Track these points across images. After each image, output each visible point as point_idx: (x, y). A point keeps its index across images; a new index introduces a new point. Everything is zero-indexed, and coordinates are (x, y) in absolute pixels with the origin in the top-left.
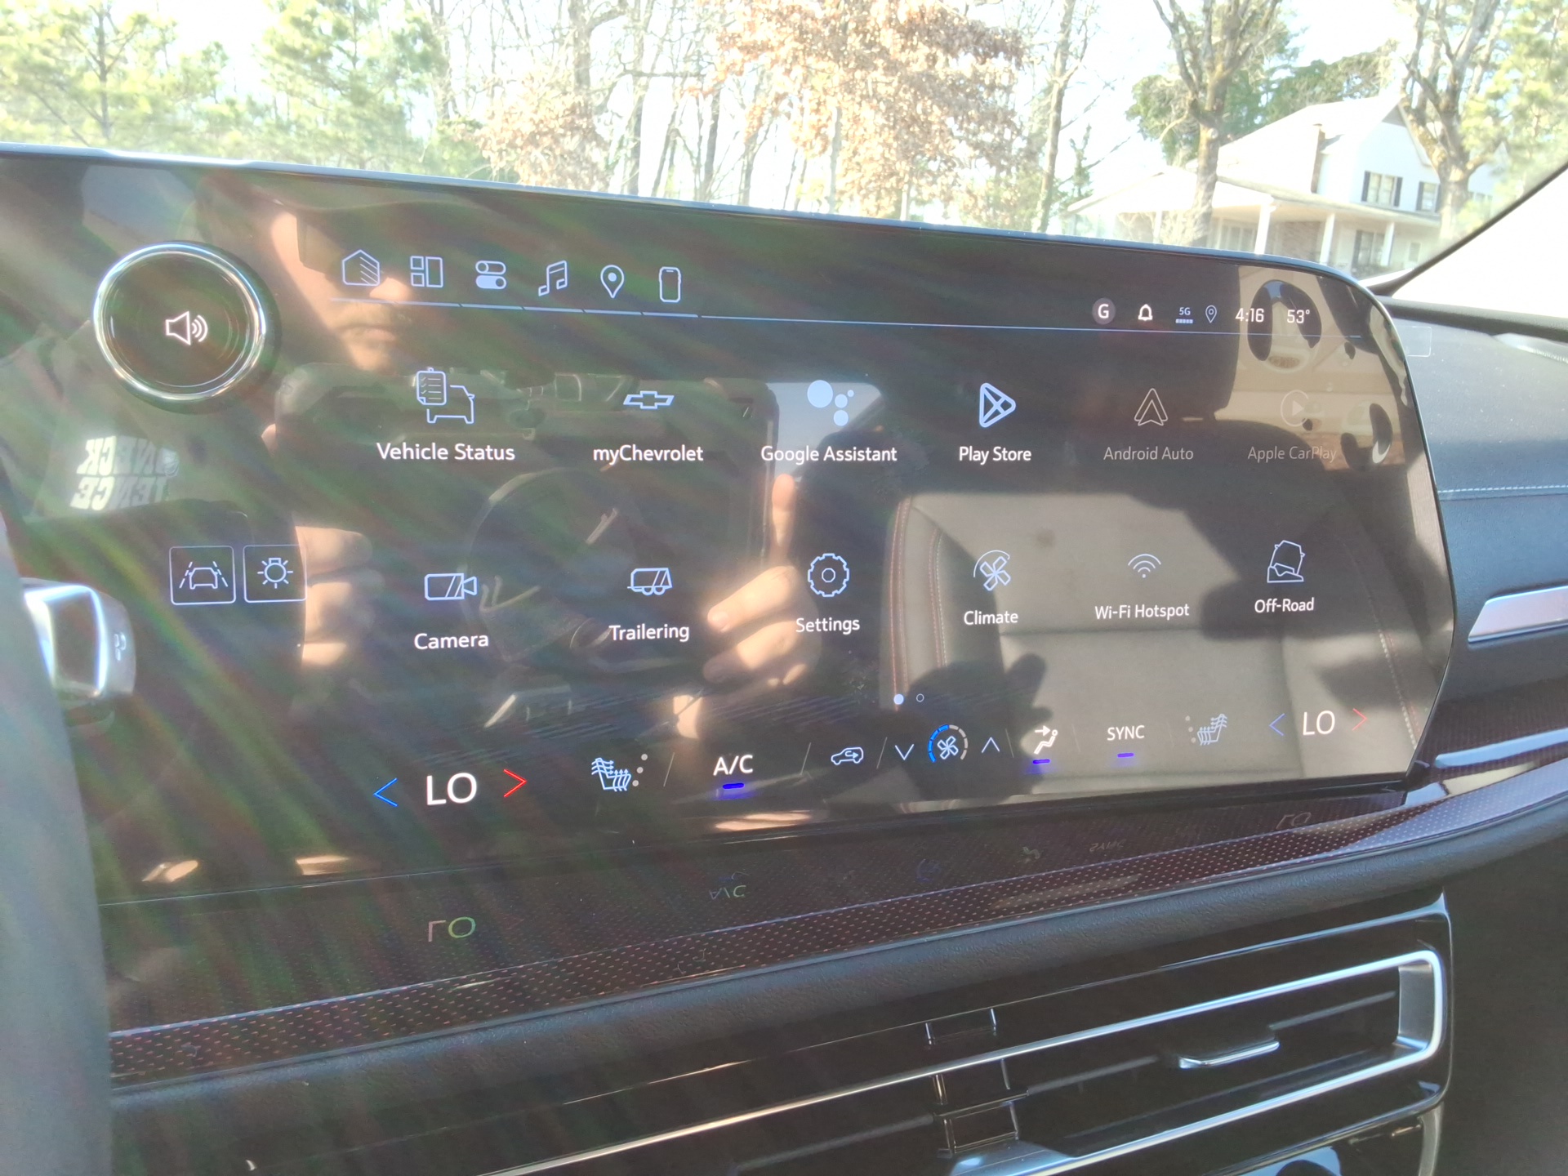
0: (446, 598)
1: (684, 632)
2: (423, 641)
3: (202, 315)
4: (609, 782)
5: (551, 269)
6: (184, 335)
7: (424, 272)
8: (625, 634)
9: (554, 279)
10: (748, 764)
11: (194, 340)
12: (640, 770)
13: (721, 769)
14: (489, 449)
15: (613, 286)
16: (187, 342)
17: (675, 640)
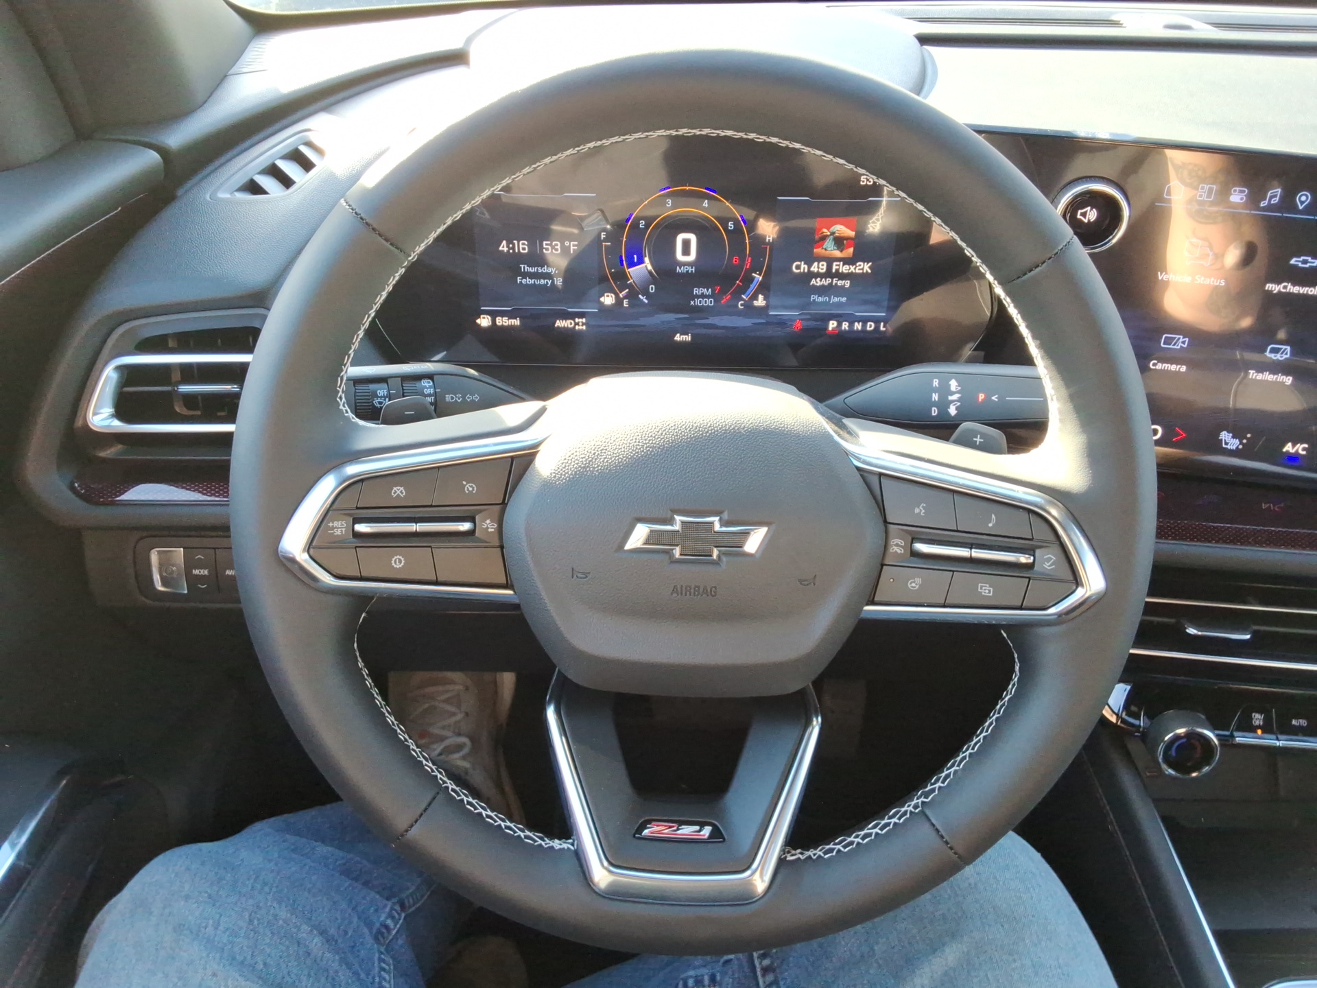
0: (1171, 346)
1: (1289, 379)
2: (1155, 365)
3: (1096, 209)
4: (1226, 444)
5: (1271, 193)
6: (1085, 217)
7: (1205, 192)
8: (1256, 376)
9: (1271, 197)
10: (1304, 449)
11: (1089, 220)
12: (1245, 441)
13: (1288, 449)
14: (1212, 279)
15: (1302, 203)
16: (1086, 221)
17: (1283, 383)
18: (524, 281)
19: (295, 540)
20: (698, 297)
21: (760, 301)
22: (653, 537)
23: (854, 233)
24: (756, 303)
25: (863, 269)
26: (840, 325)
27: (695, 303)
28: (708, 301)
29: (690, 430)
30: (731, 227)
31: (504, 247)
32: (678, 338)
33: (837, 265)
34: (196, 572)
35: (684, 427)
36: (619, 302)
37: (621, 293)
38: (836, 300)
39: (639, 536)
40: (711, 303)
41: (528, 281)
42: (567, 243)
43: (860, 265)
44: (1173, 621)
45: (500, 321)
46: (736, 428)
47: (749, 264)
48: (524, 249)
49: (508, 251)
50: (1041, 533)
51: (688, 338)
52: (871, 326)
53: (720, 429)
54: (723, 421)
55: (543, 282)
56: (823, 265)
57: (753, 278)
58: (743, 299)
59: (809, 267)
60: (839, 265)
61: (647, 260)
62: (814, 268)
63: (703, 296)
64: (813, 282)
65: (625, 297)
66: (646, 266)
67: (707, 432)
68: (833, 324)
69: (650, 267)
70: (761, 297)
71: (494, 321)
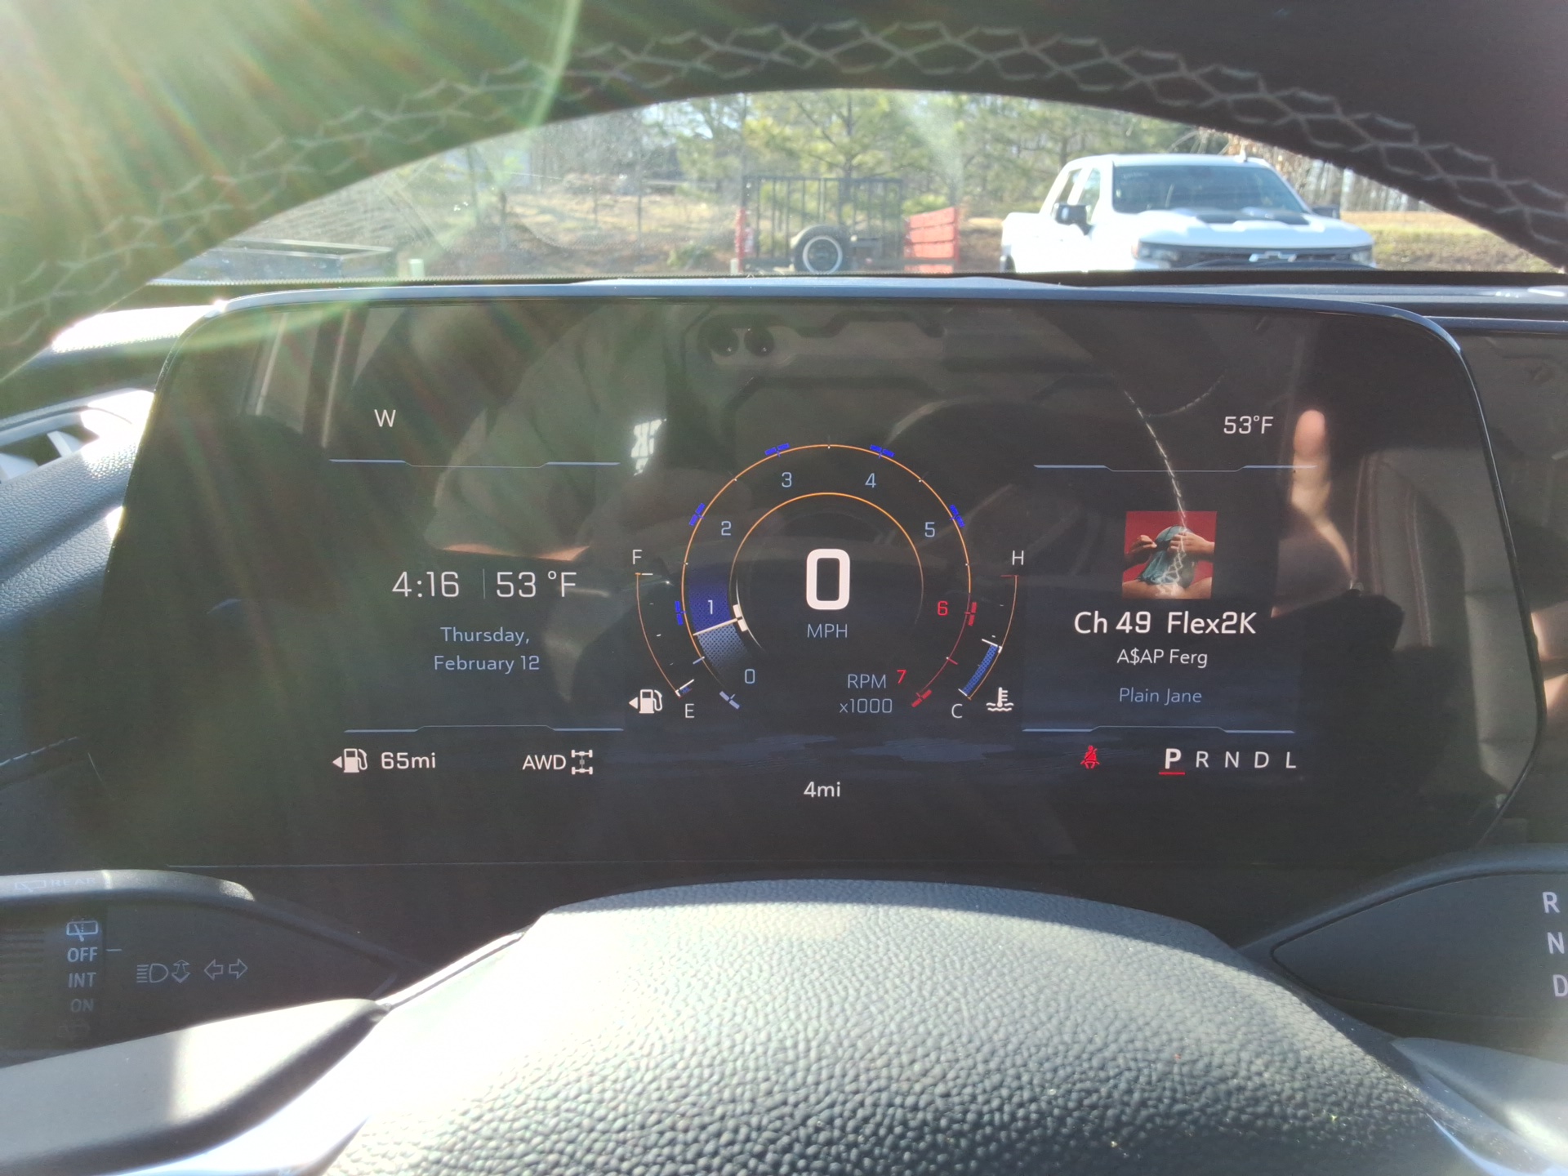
18: (449, 664)
20: (856, 693)
21: (1001, 703)
23: (1213, 544)
24: (992, 707)
25: (1237, 626)
26: (1189, 756)
27: (849, 708)
28: (881, 703)
29: (895, 1147)
30: (930, 532)
31: (402, 585)
32: (811, 790)
33: (1175, 618)
35: (868, 1129)
36: (672, 706)
37: (677, 688)
38: (1178, 698)
40: (887, 708)
41: (461, 664)
42: (551, 576)
43: (1230, 618)
45: (386, 760)
46: (1087, 1129)
47: (972, 617)
48: (450, 589)
49: (412, 595)
51: (834, 791)
52: (1262, 760)
53: (1022, 1133)
54: (1026, 1095)
55: (494, 665)
56: (1143, 618)
57: (984, 649)
58: (961, 698)
59: (1112, 625)
60: (1181, 618)
61: (737, 609)
62: (1124, 625)
63: (867, 691)
64: (1123, 656)
65: (686, 697)
66: (736, 625)
67: (970, 1153)
68: (1173, 755)
69: (744, 626)
70: (1002, 693)
71: (374, 760)
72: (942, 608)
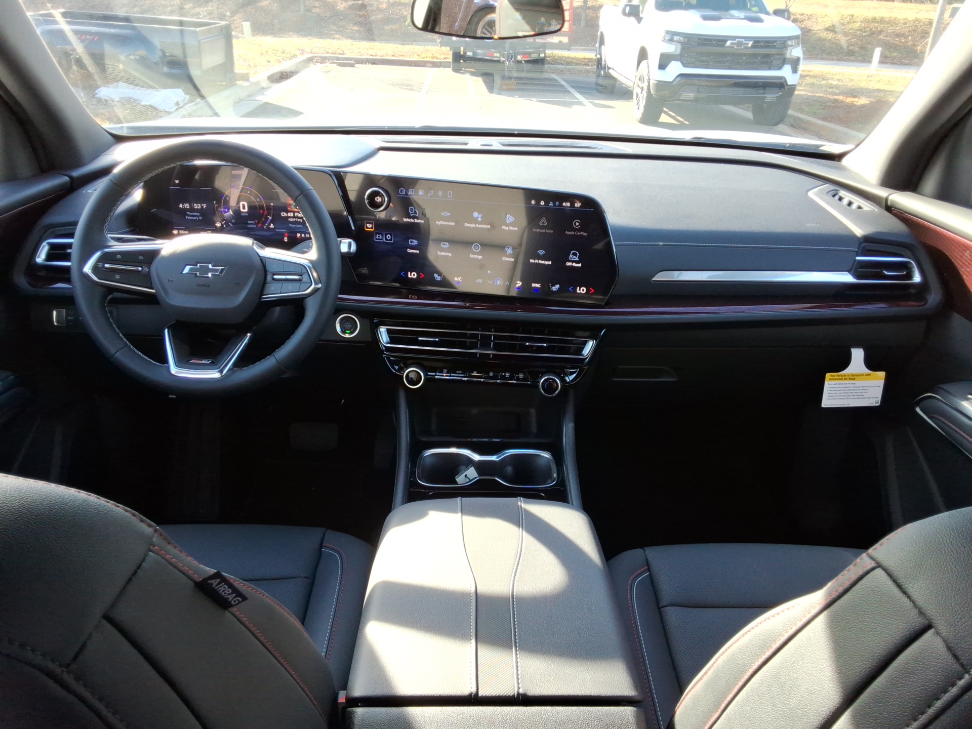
0: (413, 244)
3: (381, 197)
7: (411, 191)
8: (440, 254)
9: (431, 193)
10: (460, 279)
13: (456, 279)
15: (440, 194)
16: (378, 201)
17: (448, 256)
19: (88, 269)
20: (249, 224)
21: (272, 226)
22: (191, 270)
26: (301, 235)
28: (254, 226)
30: (259, 200)
31: (181, 206)
33: (296, 214)
34: (69, 318)
36: (222, 225)
37: (223, 222)
38: (298, 226)
39: (187, 270)
41: (190, 218)
42: (202, 205)
44: (415, 337)
47: (266, 213)
48: (188, 207)
50: (304, 270)
55: (195, 218)
56: (292, 214)
57: (268, 218)
58: (266, 225)
59: (287, 215)
61: (230, 211)
62: (289, 215)
63: (252, 224)
64: (289, 220)
65: (224, 224)
68: (298, 234)
69: (232, 213)
70: (272, 225)
71: (179, 232)
72: (261, 211)
